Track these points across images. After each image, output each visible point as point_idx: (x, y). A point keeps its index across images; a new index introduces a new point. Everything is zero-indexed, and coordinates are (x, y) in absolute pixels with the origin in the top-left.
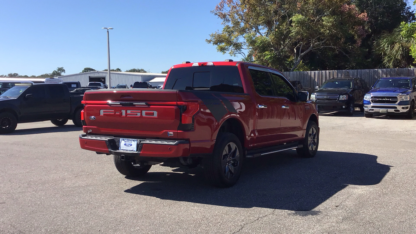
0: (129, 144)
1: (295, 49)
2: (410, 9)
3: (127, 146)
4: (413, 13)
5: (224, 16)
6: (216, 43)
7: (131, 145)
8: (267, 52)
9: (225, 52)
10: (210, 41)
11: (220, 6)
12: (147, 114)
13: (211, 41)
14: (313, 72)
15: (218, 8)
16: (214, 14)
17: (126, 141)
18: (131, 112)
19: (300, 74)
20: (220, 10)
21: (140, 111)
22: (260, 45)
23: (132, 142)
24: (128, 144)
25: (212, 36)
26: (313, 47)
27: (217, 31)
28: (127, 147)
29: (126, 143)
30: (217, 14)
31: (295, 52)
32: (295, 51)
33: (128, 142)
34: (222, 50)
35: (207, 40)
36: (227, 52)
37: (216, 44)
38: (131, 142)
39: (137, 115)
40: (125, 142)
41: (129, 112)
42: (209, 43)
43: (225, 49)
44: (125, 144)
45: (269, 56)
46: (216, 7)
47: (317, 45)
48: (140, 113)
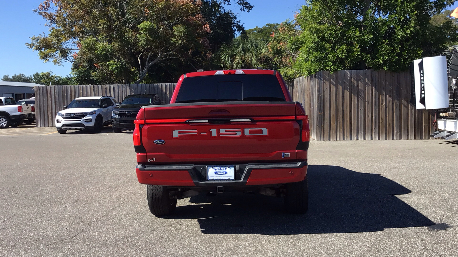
0: (223, 172)
1: (138, 59)
2: (240, 22)
3: (219, 174)
4: (243, 27)
5: (51, 17)
6: (38, 48)
7: (226, 173)
8: (112, 62)
9: (48, 60)
10: (31, 46)
11: (45, 5)
12: (251, 132)
13: (34, 45)
14: (164, 85)
15: (42, 7)
16: (38, 13)
17: (217, 169)
18: (226, 131)
19: (149, 87)
20: (45, 9)
21: (241, 129)
22: (102, 52)
23: (226, 169)
24: (221, 172)
25: (35, 39)
26: (161, 57)
27: (42, 34)
28: (219, 176)
29: (217, 171)
30: (42, 14)
31: (140, 62)
32: (139, 60)
33: (220, 170)
34: (45, 57)
35: (27, 44)
36: (50, 59)
37: (41, 49)
38: (224, 169)
39: (236, 134)
40: (215, 169)
41: (222, 131)
42: (30, 48)
43: (50, 57)
44: (216, 173)
45: (115, 66)
46: (40, 6)
47: (165, 56)
48: (241, 131)
